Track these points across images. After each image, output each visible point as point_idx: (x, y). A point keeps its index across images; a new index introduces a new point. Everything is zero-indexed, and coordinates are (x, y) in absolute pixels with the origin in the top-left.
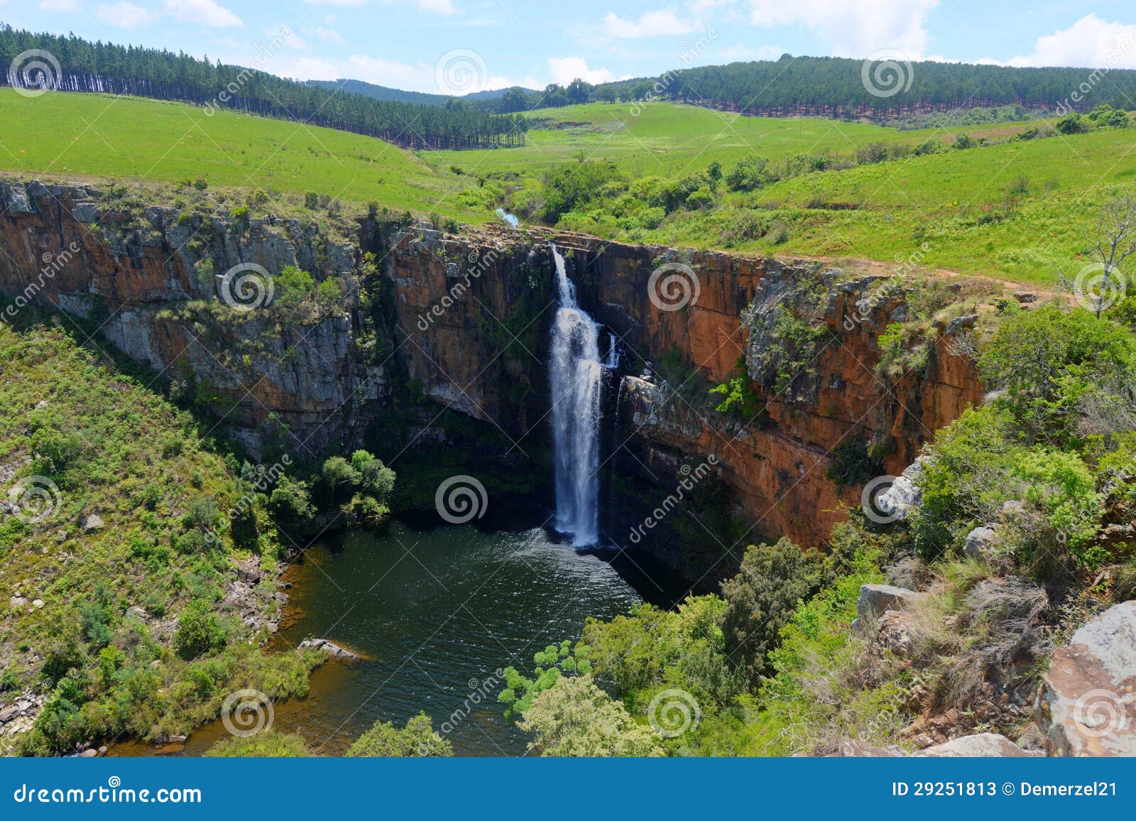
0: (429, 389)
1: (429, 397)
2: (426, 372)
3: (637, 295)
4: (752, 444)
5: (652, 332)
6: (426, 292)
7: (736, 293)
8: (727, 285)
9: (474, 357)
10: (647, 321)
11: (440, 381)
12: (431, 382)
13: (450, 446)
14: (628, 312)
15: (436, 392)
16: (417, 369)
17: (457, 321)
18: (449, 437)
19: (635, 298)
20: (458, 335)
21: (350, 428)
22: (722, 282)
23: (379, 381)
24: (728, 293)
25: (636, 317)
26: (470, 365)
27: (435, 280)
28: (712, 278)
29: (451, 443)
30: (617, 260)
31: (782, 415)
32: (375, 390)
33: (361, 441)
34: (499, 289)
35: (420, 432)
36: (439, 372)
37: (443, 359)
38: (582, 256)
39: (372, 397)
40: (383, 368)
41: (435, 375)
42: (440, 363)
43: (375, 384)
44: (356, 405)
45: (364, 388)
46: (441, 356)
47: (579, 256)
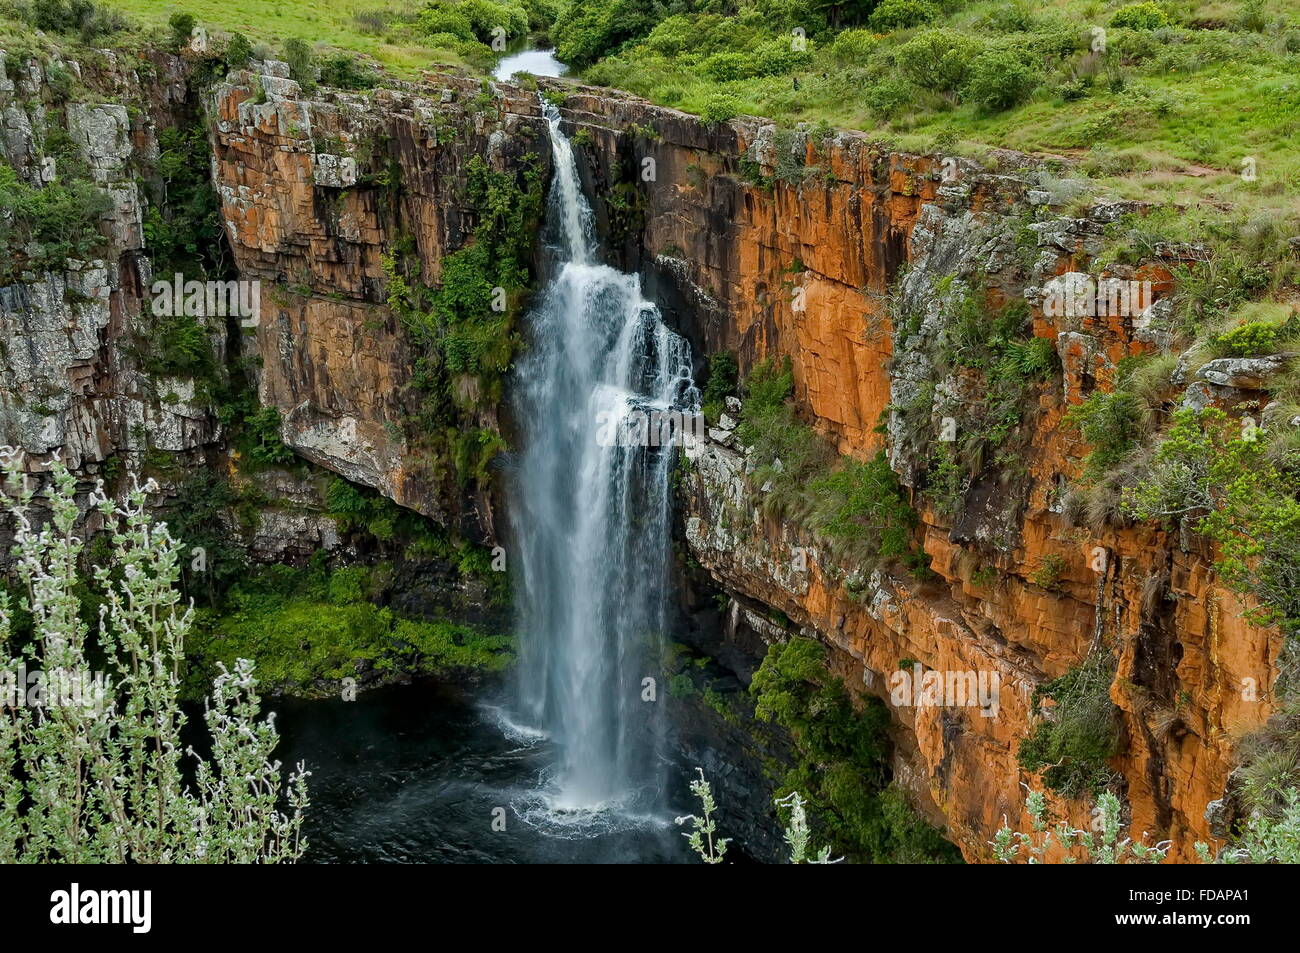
0: (295, 433)
1: (295, 449)
2: (288, 396)
3: (714, 240)
5: (743, 327)
6: (273, 217)
7: (884, 240)
8: (867, 220)
9: (385, 369)
10: (733, 302)
11: (318, 415)
12: (297, 418)
13: (350, 559)
14: (696, 277)
15: (309, 439)
16: (271, 385)
17: (346, 284)
18: (345, 539)
19: (709, 248)
20: (351, 316)
22: (856, 212)
23: (185, 411)
24: (868, 239)
25: (711, 290)
26: (376, 386)
27: (288, 192)
28: (836, 200)
29: (352, 551)
30: (677, 155)
32: (176, 430)
34: (428, 216)
35: (284, 525)
36: (314, 398)
37: (321, 367)
38: (606, 143)
39: (170, 446)
40: (192, 383)
41: (306, 403)
42: (317, 377)
43: (177, 416)
44: (133, 461)
45: (151, 425)
46: (316, 361)
47: (600, 143)
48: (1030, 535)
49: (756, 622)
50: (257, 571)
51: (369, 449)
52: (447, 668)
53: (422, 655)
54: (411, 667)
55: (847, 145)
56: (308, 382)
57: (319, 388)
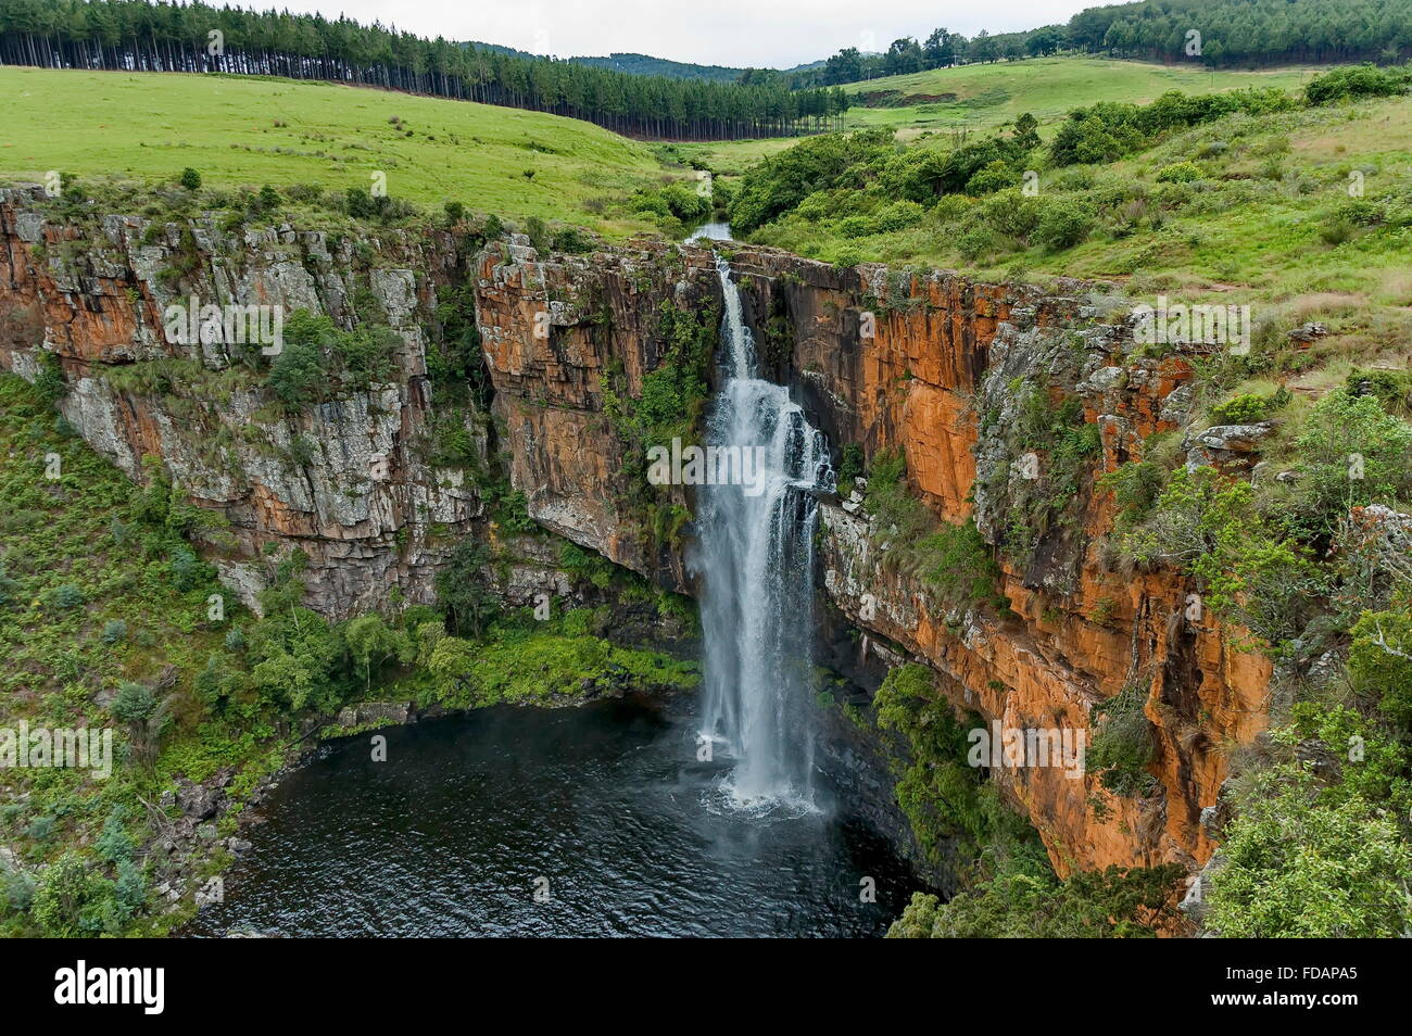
0: (537, 509)
1: (535, 521)
2: (531, 482)
3: (845, 357)
4: (988, 658)
5: (868, 424)
6: (518, 349)
7: (971, 353)
8: (958, 338)
9: (602, 460)
10: (860, 405)
11: (553, 495)
12: (538, 497)
13: (579, 603)
14: (831, 386)
15: (547, 513)
16: (520, 474)
17: (572, 398)
18: (575, 588)
19: (841, 364)
20: (576, 421)
21: (410, 567)
22: (949, 332)
23: (456, 493)
24: (959, 353)
25: (843, 396)
26: (596, 474)
27: (529, 330)
28: (934, 323)
29: (579, 596)
30: (816, 295)
31: (1028, 609)
32: (450, 508)
33: (428, 588)
34: (632, 347)
35: (529, 578)
36: (550, 482)
37: (555, 459)
38: (763, 288)
39: (446, 520)
40: (461, 472)
41: (545, 486)
42: (552, 467)
43: (450, 497)
44: (419, 531)
45: (432, 504)
46: (552, 455)
47: (759, 287)
48: (1087, 582)
49: (881, 651)
50: (510, 612)
51: (591, 520)
52: (650, 686)
53: (631, 676)
54: (623, 685)
55: (941, 281)
56: (546, 471)
57: (554, 475)
